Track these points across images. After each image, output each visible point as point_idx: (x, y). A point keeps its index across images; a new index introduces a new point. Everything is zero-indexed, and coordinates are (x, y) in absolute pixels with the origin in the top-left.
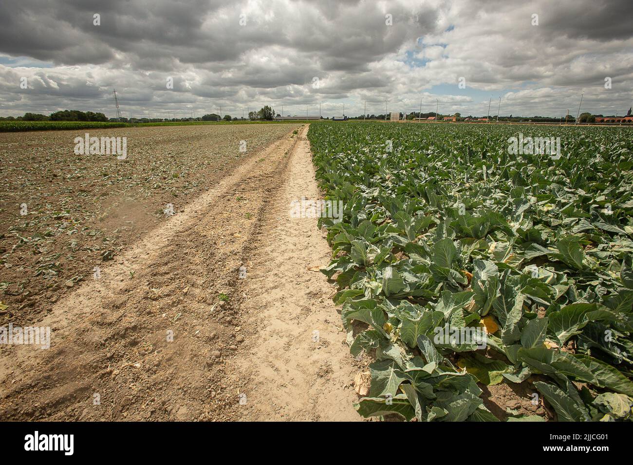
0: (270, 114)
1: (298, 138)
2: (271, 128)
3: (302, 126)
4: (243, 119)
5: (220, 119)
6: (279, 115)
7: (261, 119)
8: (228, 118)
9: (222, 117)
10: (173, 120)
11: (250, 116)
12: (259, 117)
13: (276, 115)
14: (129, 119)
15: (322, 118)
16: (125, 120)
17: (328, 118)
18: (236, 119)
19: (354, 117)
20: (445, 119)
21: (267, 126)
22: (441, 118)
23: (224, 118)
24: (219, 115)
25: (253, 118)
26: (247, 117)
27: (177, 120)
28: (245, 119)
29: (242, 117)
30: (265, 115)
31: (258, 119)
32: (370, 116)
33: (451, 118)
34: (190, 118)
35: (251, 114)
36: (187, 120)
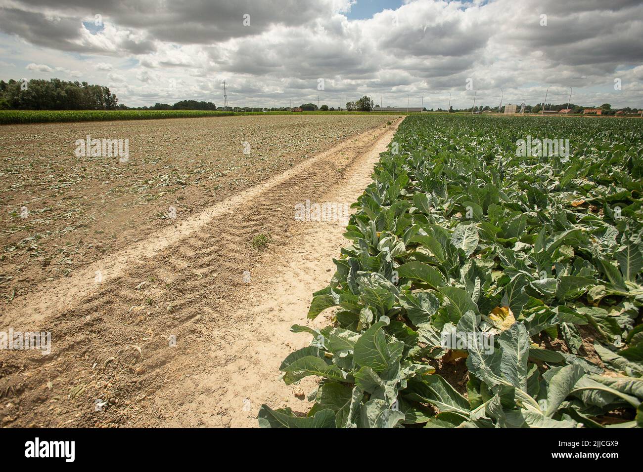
0: (368, 105)
1: (390, 128)
2: (367, 119)
3: (400, 117)
4: (340, 109)
5: (317, 109)
6: (378, 106)
7: (358, 110)
8: (325, 108)
9: (319, 107)
10: (273, 109)
11: (347, 107)
12: (357, 107)
13: (374, 106)
14: (233, 108)
15: (425, 109)
16: (230, 109)
17: (432, 110)
18: (332, 109)
19: (464, 109)
20: (585, 111)
21: (364, 117)
22: (580, 110)
23: (321, 108)
24: (317, 105)
25: (350, 109)
26: (344, 107)
27: (276, 110)
28: (342, 109)
29: (339, 108)
30: (363, 105)
31: (355, 110)
32: (483, 108)
33: (594, 111)
34: (288, 108)
35: (349, 104)
36: (285, 109)
